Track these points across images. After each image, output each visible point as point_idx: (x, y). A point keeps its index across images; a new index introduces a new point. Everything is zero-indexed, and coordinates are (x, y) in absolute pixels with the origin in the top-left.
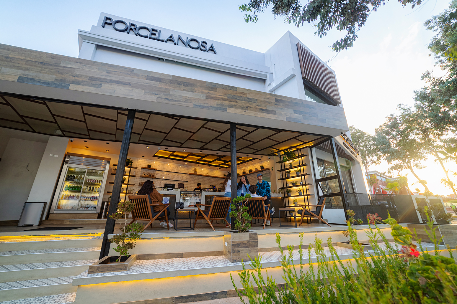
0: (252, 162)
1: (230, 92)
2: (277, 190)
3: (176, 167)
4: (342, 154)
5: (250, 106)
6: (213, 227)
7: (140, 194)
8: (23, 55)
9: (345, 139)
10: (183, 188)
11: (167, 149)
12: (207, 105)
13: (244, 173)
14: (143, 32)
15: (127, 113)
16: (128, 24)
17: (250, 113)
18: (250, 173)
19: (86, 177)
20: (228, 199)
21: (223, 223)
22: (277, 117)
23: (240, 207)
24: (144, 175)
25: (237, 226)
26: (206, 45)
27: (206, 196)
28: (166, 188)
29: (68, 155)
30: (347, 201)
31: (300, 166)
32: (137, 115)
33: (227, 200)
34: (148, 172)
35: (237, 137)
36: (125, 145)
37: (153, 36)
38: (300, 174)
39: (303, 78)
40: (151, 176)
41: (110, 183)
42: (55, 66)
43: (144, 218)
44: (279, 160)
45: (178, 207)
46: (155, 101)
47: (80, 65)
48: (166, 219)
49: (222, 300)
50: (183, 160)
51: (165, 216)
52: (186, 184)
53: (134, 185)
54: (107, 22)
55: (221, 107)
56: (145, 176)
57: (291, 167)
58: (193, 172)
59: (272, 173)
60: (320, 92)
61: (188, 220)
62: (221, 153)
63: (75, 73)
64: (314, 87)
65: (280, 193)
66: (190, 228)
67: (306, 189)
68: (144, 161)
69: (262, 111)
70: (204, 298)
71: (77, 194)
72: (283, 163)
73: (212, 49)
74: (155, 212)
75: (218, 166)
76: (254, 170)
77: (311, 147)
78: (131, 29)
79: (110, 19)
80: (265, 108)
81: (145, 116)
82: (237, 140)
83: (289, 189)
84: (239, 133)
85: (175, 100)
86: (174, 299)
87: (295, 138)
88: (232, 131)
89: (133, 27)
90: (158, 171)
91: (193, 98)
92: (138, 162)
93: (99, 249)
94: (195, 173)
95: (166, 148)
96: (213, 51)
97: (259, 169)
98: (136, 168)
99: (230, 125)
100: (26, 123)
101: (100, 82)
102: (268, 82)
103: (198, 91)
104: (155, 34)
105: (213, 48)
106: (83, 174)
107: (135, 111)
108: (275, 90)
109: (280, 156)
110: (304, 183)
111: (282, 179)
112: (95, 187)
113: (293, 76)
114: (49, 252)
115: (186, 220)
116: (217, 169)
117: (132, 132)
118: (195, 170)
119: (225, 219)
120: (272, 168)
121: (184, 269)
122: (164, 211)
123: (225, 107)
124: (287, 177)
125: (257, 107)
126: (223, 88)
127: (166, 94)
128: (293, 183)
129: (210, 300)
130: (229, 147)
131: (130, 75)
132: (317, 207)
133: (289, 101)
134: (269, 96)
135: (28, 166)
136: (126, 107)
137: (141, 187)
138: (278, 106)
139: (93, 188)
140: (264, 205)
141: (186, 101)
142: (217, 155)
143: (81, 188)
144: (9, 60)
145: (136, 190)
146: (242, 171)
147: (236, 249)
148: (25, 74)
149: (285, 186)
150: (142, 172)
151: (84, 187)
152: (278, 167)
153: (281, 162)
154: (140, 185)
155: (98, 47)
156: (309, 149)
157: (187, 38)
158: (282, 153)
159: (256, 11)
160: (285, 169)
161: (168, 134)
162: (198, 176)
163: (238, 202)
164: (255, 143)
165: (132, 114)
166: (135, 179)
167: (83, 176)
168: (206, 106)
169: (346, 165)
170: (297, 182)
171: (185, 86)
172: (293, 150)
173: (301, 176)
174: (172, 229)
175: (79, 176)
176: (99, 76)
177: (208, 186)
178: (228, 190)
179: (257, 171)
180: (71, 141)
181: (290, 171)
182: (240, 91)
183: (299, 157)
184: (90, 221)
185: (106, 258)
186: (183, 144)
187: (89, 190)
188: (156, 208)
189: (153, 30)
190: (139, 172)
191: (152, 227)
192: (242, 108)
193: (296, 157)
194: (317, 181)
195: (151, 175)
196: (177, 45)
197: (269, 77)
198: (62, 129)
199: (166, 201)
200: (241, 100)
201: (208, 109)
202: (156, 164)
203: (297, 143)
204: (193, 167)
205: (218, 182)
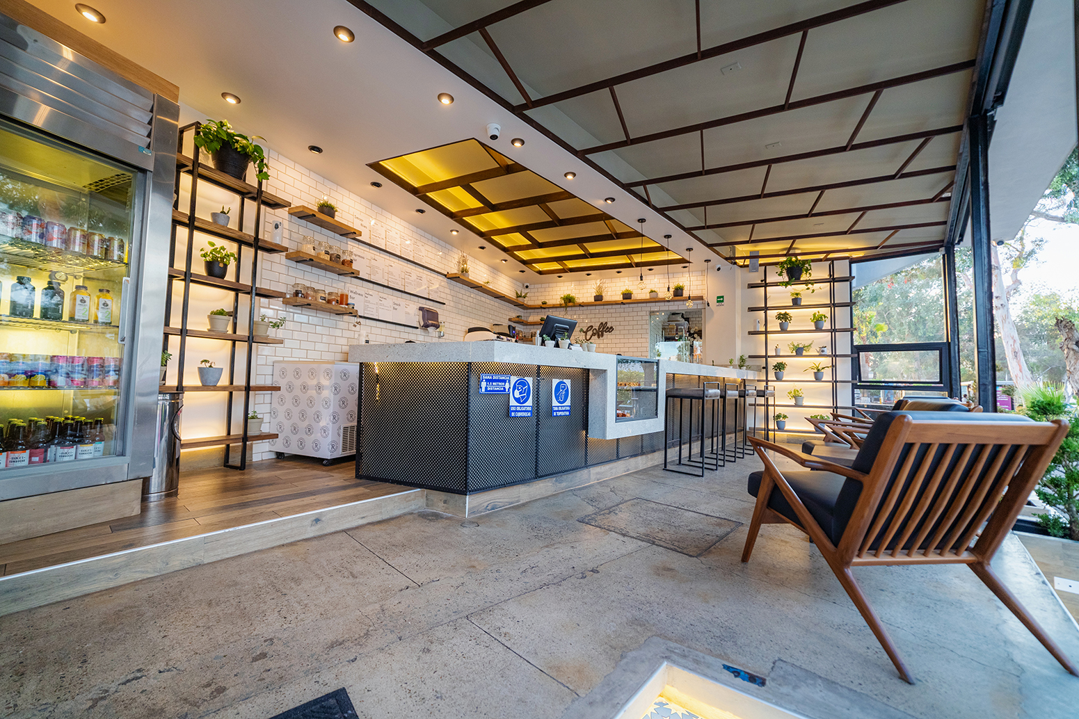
13: (599, 297)
18: (625, 301)
24: (314, 253)
40: (338, 261)
56: (318, 256)
58: (456, 271)
59: (718, 310)
65: (744, 368)
90: (356, 245)
94: (463, 275)
118: (462, 263)
120: (720, 297)
162: (467, 288)
179: (655, 299)
195: (338, 258)
202: (348, 208)
204: (455, 250)
205: (506, 315)
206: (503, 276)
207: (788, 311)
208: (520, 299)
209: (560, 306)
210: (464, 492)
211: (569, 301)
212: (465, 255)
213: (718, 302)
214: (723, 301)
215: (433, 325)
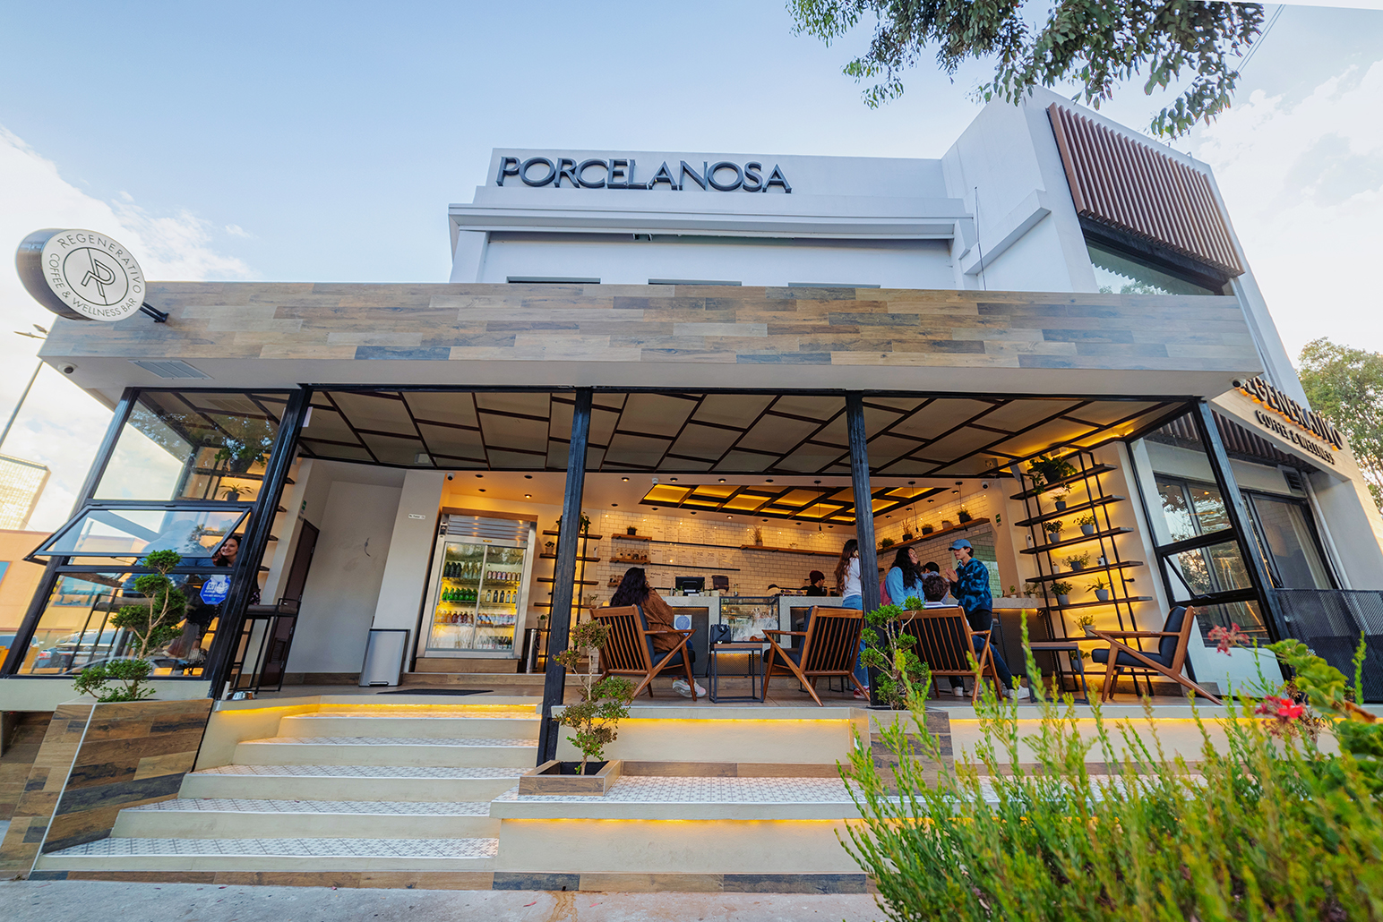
0: (929, 501)
1: (836, 306)
2: (1021, 585)
3: (704, 530)
4: (1262, 453)
5: (897, 337)
6: (819, 697)
7: (617, 605)
8: (362, 298)
9: (1262, 400)
10: (727, 589)
11: (676, 479)
12: (773, 353)
13: (907, 536)
14: (592, 175)
15: (573, 397)
16: (555, 164)
17: (899, 358)
18: (926, 536)
19: (488, 567)
20: (856, 613)
21: (848, 689)
22: (987, 361)
23: (891, 635)
24: (621, 557)
25: (886, 692)
26: (760, 174)
27: (794, 611)
28: (679, 589)
29: (445, 513)
30: (1282, 620)
31: (1092, 505)
32: (597, 399)
33: (854, 617)
34: (629, 546)
35: (870, 432)
36: (574, 479)
37: (618, 180)
38: (1096, 532)
39: (1079, 215)
40: (638, 558)
41: (540, 580)
42: (419, 310)
43: (630, 668)
44: (1018, 490)
45: (715, 638)
46: (639, 359)
47: (467, 299)
48: (687, 673)
49: (853, 897)
50: (719, 508)
51: (683, 662)
52: (733, 579)
53: (596, 583)
54: (510, 169)
55: (814, 352)
56: (624, 558)
57: (1062, 508)
58: (752, 543)
59: (999, 531)
60: (1151, 248)
61: (745, 680)
62: (827, 481)
63: (458, 319)
64: (1125, 237)
65: (1033, 596)
66: (754, 698)
67: (1123, 581)
68: (616, 517)
69: (938, 347)
70: (802, 887)
71: (469, 610)
72: (1032, 500)
73: (777, 181)
74: (658, 653)
75: (825, 520)
76: (938, 527)
77: (1128, 441)
78: (563, 174)
79: (513, 161)
80: (945, 338)
81: (615, 400)
82: (868, 441)
83: (1060, 581)
84: (873, 419)
85: (688, 351)
86: (723, 879)
87: (1061, 415)
88: (853, 415)
89: (567, 168)
90: (655, 544)
91: (734, 338)
92: (603, 520)
93: (535, 745)
94: (757, 545)
95: (672, 479)
96: (781, 184)
97: (956, 522)
98: (599, 538)
99: (844, 398)
100: (363, 445)
101: (512, 332)
102: (959, 247)
103: (745, 318)
104: (621, 174)
105: (779, 178)
106: (479, 559)
107: (591, 390)
108: (987, 266)
109: (1022, 475)
110: (1111, 561)
111: (1035, 551)
112: (506, 592)
113: (1043, 215)
114: (431, 743)
115: (740, 680)
116: (820, 529)
117: (588, 445)
118: (757, 535)
119: (851, 674)
120: (998, 516)
121: (741, 802)
122: (680, 650)
123: (823, 352)
124: (1049, 542)
125: (920, 337)
126: (814, 299)
127: (663, 337)
128: (1072, 563)
129: (817, 893)
130: (847, 460)
131: (575, 303)
132: (1163, 637)
133: (1023, 305)
134: (956, 299)
135: (367, 544)
136: (571, 385)
137: (615, 590)
138: (988, 325)
139: (503, 593)
140: (970, 632)
141: (715, 348)
142: (818, 487)
143: (476, 595)
144: (339, 314)
145: (601, 597)
146: (902, 532)
147: (885, 757)
148: (367, 340)
149: (1047, 572)
150: (615, 549)
151: (482, 593)
152: (1018, 511)
153: (1024, 496)
154: (612, 584)
155: (493, 236)
156: (1121, 447)
157: (706, 164)
158: (1027, 465)
159: (893, 69)
160: (1042, 519)
161: (674, 439)
162: (767, 553)
163: (884, 620)
164: (928, 442)
165: (584, 398)
166: (599, 568)
167: (479, 564)
168: (769, 356)
169: (1287, 492)
170: (1087, 557)
171: (711, 308)
172: (1063, 454)
173: (1100, 536)
174: (703, 701)
175: (470, 564)
176: (507, 319)
177: (797, 581)
178: (854, 587)
179: (949, 529)
180: (450, 478)
181: (1058, 524)
182: (866, 300)
183: (1085, 475)
184: (502, 677)
185: (550, 763)
186: (716, 463)
187: (495, 601)
188: (660, 641)
189: (616, 163)
190: (606, 548)
191: (651, 695)
192: (874, 346)
193: (1077, 474)
194: (1162, 553)
195: (637, 556)
196: (681, 189)
197: (960, 229)
198: (431, 452)
199: (682, 623)
200: (868, 324)
201: (776, 362)
202: (649, 524)
203: (1073, 430)
207: (1059, 519)
211: (888, 544)
213: (997, 521)
214: (1000, 520)
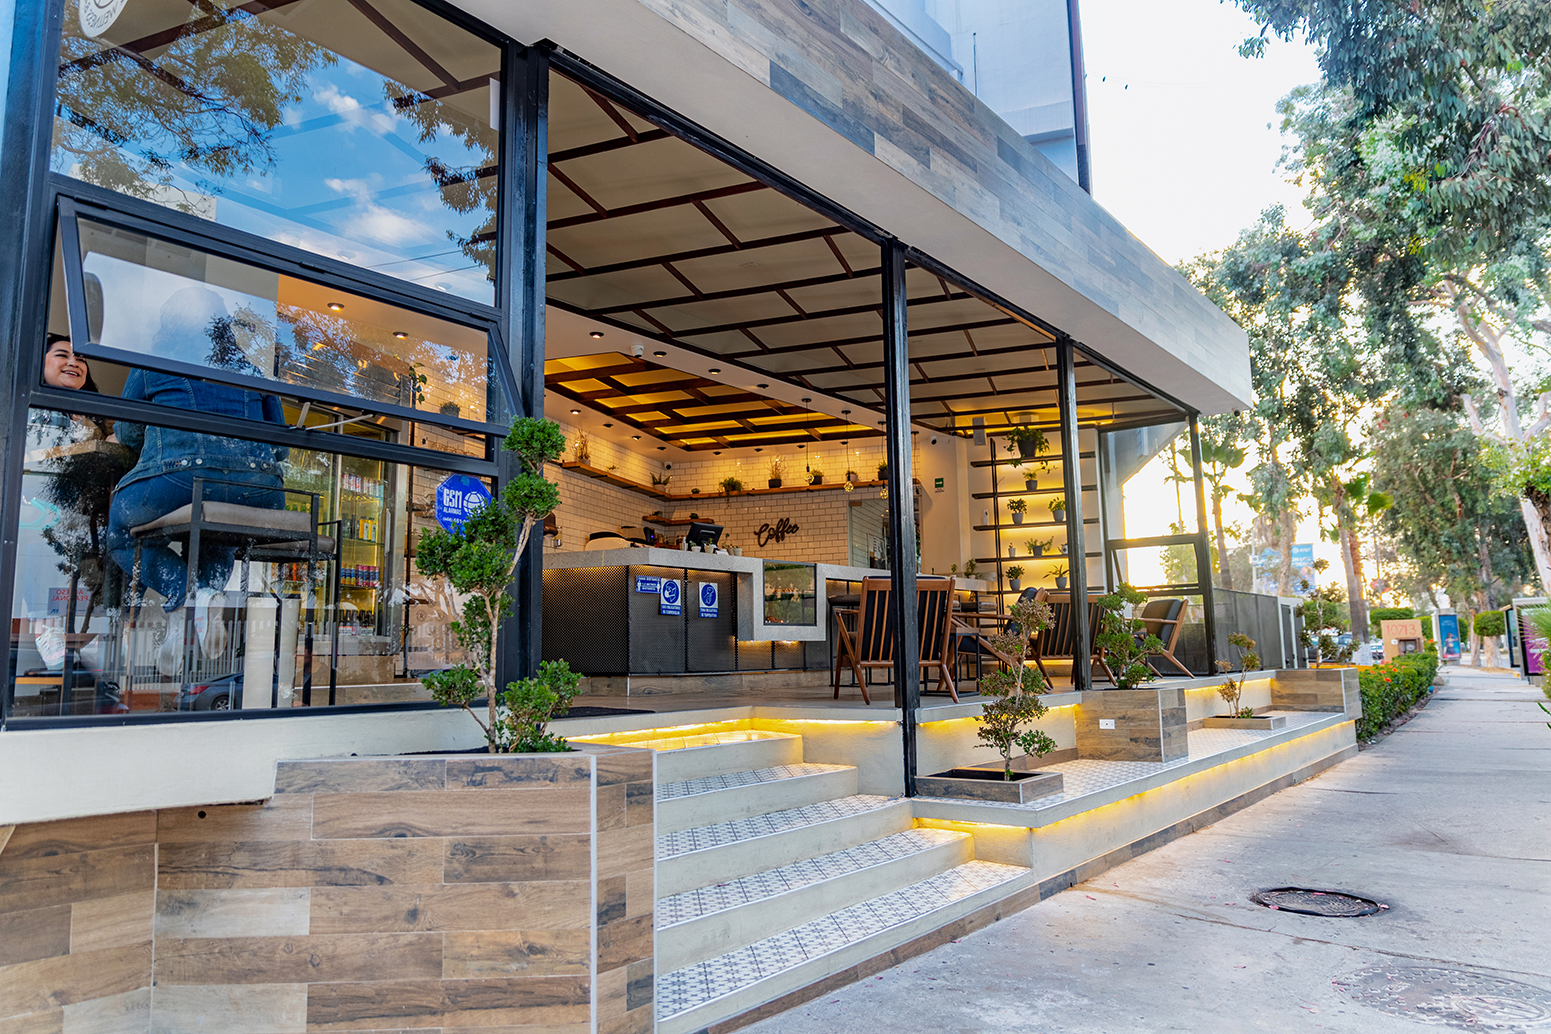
0: (842, 443)
13: (776, 481)
57: (1034, 488)
77: (1101, 430)
97: (869, 476)
120: (939, 480)
124: (1012, 522)
128: (1033, 547)
147: (1167, 729)
170: (1050, 542)
181: (1022, 503)
204: (571, 429)
205: (638, 512)
206: (634, 455)
207: (1023, 498)
208: (659, 487)
209: (720, 496)
210: (624, 674)
211: (732, 486)
212: (584, 434)
213: (937, 486)
214: (942, 486)
215: (550, 532)
